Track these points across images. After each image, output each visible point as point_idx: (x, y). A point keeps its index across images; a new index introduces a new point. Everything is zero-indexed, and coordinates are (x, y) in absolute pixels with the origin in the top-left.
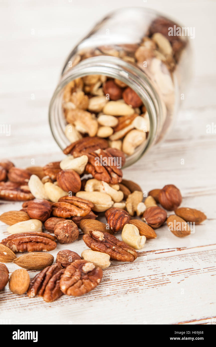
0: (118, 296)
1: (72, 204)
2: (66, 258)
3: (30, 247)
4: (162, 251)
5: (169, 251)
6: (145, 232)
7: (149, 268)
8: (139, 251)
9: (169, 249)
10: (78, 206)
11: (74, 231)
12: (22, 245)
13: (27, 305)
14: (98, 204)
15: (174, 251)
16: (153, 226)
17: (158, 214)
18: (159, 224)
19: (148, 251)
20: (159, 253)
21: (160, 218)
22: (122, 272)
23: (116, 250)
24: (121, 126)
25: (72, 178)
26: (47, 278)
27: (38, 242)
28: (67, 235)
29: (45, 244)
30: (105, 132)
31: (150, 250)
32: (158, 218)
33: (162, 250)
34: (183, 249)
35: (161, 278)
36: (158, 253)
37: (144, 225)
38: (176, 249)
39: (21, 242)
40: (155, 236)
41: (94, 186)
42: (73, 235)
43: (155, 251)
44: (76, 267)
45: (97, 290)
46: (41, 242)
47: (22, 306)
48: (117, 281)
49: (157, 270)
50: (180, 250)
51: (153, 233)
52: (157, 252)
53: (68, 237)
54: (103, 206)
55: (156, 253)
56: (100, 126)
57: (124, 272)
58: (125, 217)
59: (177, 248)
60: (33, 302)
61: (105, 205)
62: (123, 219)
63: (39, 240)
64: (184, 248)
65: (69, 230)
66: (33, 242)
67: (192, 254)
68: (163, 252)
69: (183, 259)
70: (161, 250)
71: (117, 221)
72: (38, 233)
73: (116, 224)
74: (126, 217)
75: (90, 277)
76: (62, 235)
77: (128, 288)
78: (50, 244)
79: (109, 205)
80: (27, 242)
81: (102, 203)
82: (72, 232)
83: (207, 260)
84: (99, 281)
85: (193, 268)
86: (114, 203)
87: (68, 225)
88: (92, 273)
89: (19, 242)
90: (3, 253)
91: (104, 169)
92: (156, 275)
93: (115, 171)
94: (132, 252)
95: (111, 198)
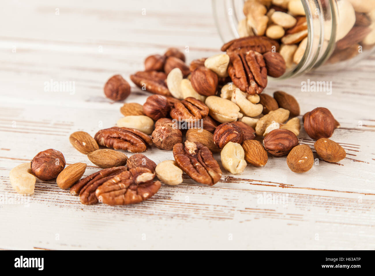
0: (161, 218)
1: (186, 107)
2: (134, 163)
3: (116, 144)
4: (260, 183)
5: (268, 185)
6: (251, 156)
7: (225, 197)
8: (235, 177)
9: (270, 182)
10: (190, 111)
11: (171, 137)
12: (109, 140)
13: (62, 201)
14: (218, 113)
15: (276, 186)
16: (270, 152)
17: (281, 138)
18: (279, 152)
19: (244, 179)
20: (255, 184)
21: (282, 144)
22: (192, 194)
23: (197, 167)
24: (296, 29)
25: (202, 78)
26: (96, 178)
27: (126, 140)
28: (161, 140)
29: (132, 144)
30: (274, 32)
31: (248, 179)
32: (278, 144)
33: (262, 182)
34: (288, 187)
35: (226, 211)
36: (253, 184)
37: (255, 148)
38: (279, 185)
39: (110, 136)
40: (262, 164)
41: (230, 92)
42: (168, 141)
43: (253, 180)
44: (133, 175)
45: (146, 205)
46: (129, 141)
47: (58, 201)
48: (176, 201)
49: (231, 202)
50: (283, 187)
51: (261, 159)
52: (253, 182)
53: (162, 142)
54: (223, 116)
55: (251, 184)
56: (270, 23)
57: (194, 194)
58: (232, 133)
60: (72, 200)
61: (226, 115)
62: (228, 134)
63: (127, 138)
64: (290, 186)
65: (164, 135)
66: (121, 138)
67: (291, 195)
68: (261, 185)
70: (260, 181)
71: (222, 136)
72: (135, 130)
73: (219, 140)
74: (235, 133)
75: (139, 190)
76: (156, 138)
77: (180, 213)
78: (137, 145)
79: (232, 117)
80: (114, 138)
81: (223, 113)
82: (167, 138)
83: (301, 206)
84: (146, 195)
85: (274, 210)
86: (243, 116)
87: (166, 129)
88: (146, 185)
89: (109, 136)
90: (82, 143)
91: (244, 74)
92: (225, 206)
93: (256, 79)
94: (213, 174)
95: (239, 110)
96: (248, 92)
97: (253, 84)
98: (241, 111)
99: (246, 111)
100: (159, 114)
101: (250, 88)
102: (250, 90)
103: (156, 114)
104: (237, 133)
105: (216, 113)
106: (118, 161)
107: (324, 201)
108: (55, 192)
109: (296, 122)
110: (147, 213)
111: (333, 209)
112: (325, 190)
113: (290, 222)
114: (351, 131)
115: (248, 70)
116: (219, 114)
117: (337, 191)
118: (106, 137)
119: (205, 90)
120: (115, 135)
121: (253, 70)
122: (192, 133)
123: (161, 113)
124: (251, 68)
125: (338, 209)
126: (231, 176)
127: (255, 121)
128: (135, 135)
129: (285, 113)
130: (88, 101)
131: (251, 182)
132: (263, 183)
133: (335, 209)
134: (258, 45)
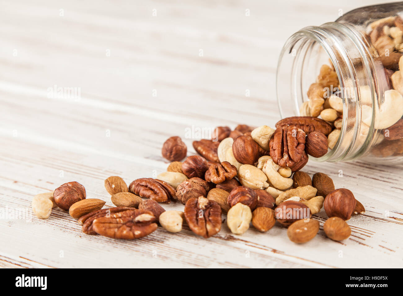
0: (143, 255)
2: (143, 206)
3: (142, 191)
6: (256, 220)
8: (235, 236)
10: (218, 172)
11: (191, 192)
12: (138, 187)
13: (68, 228)
23: (199, 219)
26: (103, 212)
27: (151, 189)
28: (182, 194)
29: (155, 193)
36: (248, 245)
40: (264, 229)
42: (188, 195)
44: (135, 214)
45: (138, 244)
46: (153, 190)
47: (65, 227)
48: (167, 246)
51: (264, 224)
53: (182, 196)
54: (248, 182)
58: (245, 195)
61: (251, 182)
62: (241, 196)
63: (153, 187)
64: (282, 253)
65: (185, 189)
66: (148, 187)
71: (235, 197)
72: (164, 183)
73: (231, 201)
74: (248, 196)
75: (133, 227)
76: (179, 191)
77: (164, 254)
78: (159, 194)
79: (257, 185)
80: (143, 186)
81: (248, 179)
82: (187, 192)
84: (137, 233)
86: (269, 186)
87: (189, 184)
88: (143, 224)
89: (139, 184)
90: (112, 185)
91: (280, 146)
93: (290, 153)
94: (209, 227)
95: (267, 179)
96: (279, 164)
97: (286, 157)
98: (268, 181)
99: (273, 182)
100: (193, 173)
101: (281, 160)
102: (280, 162)
103: (191, 173)
104: (250, 196)
105: (243, 179)
106: (132, 203)
108: (67, 220)
109: (319, 200)
110: (134, 249)
114: (376, 219)
115: (285, 143)
116: (245, 180)
118: (136, 185)
119: (243, 158)
120: (144, 183)
121: (289, 144)
122: (212, 192)
123: (195, 172)
124: (289, 142)
126: (232, 235)
127: (279, 192)
128: (163, 187)
129: (312, 190)
130: (147, 158)
134: (307, 124)
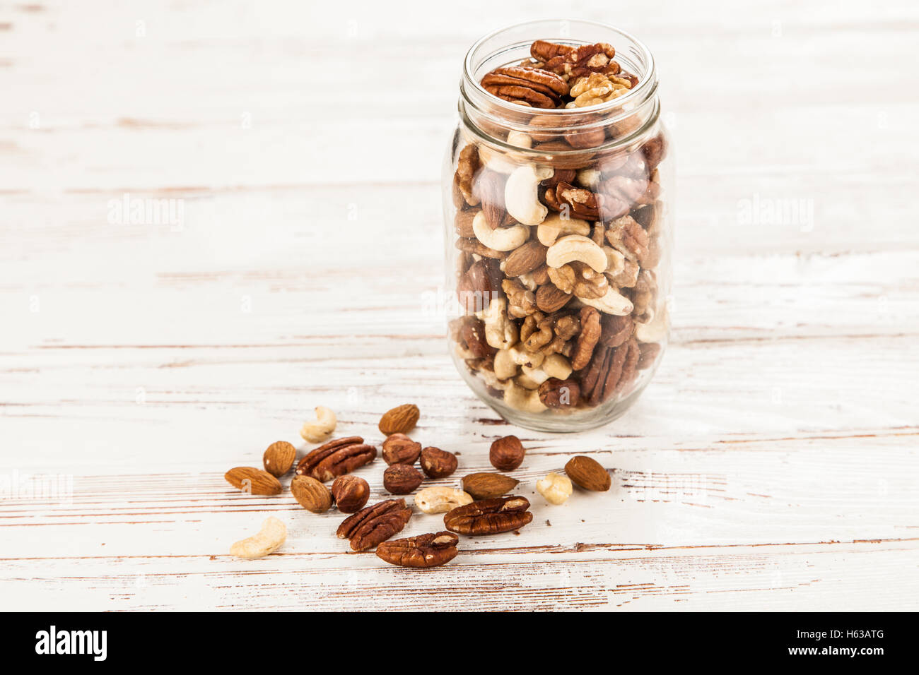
4: (620, 547)
5: (632, 549)
7: (587, 574)
9: (632, 545)
15: (641, 549)
20: (616, 550)
22: (542, 575)
31: (603, 543)
33: (622, 545)
34: (657, 549)
35: (596, 594)
38: (645, 547)
43: (610, 545)
49: (596, 579)
50: (651, 549)
52: (612, 548)
55: (609, 550)
57: (545, 575)
59: (647, 545)
68: (622, 550)
69: (647, 566)
70: (620, 545)
83: (683, 574)
85: (653, 584)
92: (591, 587)
107: (706, 562)
111: (721, 573)
112: (702, 546)
113: (678, 597)
117: (718, 546)
125: (727, 572)
131: (608, 548)
132: (624, 547)
133: (724, 572)
